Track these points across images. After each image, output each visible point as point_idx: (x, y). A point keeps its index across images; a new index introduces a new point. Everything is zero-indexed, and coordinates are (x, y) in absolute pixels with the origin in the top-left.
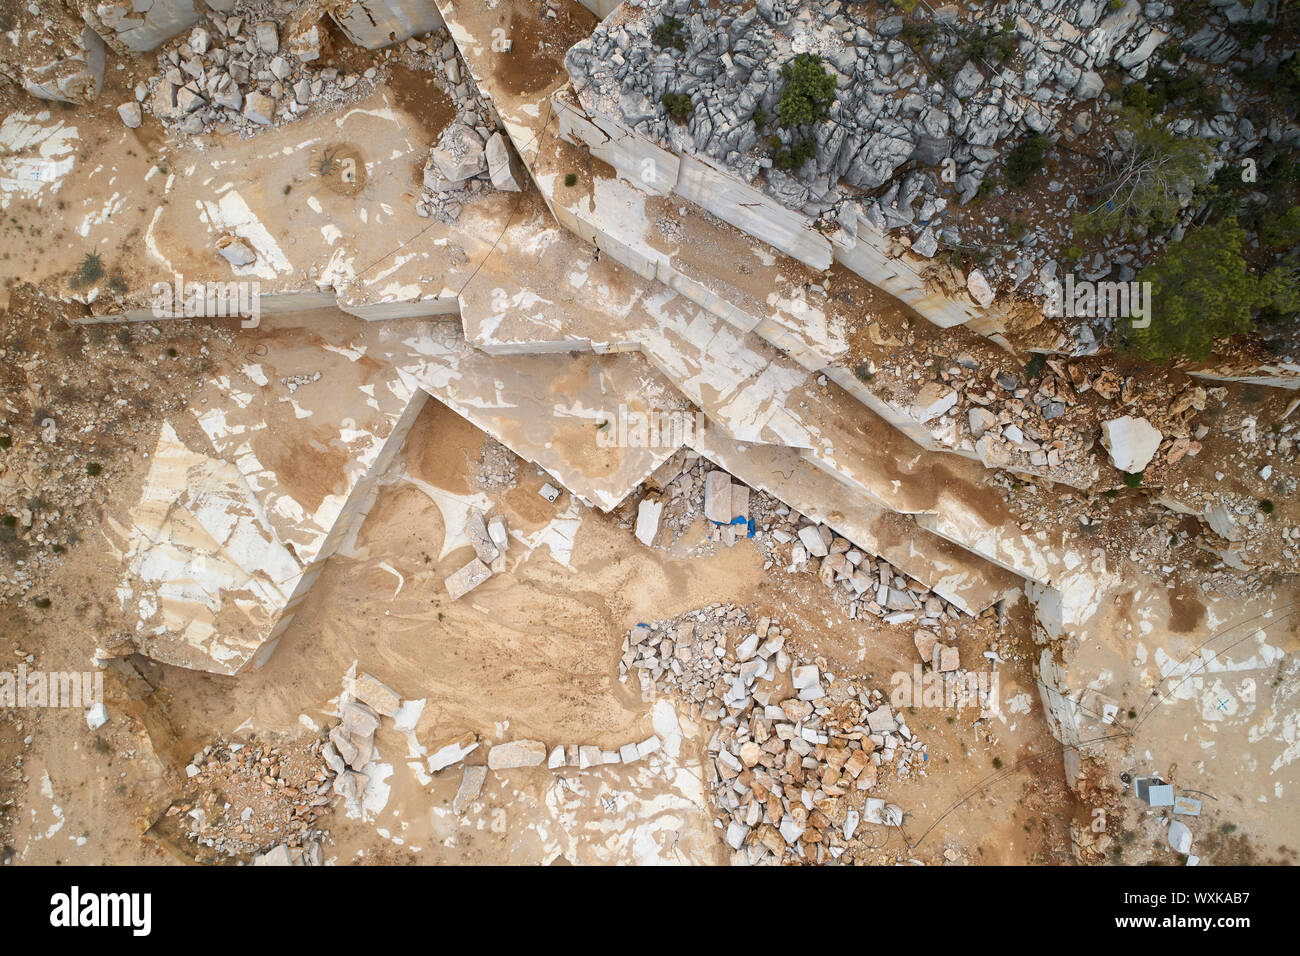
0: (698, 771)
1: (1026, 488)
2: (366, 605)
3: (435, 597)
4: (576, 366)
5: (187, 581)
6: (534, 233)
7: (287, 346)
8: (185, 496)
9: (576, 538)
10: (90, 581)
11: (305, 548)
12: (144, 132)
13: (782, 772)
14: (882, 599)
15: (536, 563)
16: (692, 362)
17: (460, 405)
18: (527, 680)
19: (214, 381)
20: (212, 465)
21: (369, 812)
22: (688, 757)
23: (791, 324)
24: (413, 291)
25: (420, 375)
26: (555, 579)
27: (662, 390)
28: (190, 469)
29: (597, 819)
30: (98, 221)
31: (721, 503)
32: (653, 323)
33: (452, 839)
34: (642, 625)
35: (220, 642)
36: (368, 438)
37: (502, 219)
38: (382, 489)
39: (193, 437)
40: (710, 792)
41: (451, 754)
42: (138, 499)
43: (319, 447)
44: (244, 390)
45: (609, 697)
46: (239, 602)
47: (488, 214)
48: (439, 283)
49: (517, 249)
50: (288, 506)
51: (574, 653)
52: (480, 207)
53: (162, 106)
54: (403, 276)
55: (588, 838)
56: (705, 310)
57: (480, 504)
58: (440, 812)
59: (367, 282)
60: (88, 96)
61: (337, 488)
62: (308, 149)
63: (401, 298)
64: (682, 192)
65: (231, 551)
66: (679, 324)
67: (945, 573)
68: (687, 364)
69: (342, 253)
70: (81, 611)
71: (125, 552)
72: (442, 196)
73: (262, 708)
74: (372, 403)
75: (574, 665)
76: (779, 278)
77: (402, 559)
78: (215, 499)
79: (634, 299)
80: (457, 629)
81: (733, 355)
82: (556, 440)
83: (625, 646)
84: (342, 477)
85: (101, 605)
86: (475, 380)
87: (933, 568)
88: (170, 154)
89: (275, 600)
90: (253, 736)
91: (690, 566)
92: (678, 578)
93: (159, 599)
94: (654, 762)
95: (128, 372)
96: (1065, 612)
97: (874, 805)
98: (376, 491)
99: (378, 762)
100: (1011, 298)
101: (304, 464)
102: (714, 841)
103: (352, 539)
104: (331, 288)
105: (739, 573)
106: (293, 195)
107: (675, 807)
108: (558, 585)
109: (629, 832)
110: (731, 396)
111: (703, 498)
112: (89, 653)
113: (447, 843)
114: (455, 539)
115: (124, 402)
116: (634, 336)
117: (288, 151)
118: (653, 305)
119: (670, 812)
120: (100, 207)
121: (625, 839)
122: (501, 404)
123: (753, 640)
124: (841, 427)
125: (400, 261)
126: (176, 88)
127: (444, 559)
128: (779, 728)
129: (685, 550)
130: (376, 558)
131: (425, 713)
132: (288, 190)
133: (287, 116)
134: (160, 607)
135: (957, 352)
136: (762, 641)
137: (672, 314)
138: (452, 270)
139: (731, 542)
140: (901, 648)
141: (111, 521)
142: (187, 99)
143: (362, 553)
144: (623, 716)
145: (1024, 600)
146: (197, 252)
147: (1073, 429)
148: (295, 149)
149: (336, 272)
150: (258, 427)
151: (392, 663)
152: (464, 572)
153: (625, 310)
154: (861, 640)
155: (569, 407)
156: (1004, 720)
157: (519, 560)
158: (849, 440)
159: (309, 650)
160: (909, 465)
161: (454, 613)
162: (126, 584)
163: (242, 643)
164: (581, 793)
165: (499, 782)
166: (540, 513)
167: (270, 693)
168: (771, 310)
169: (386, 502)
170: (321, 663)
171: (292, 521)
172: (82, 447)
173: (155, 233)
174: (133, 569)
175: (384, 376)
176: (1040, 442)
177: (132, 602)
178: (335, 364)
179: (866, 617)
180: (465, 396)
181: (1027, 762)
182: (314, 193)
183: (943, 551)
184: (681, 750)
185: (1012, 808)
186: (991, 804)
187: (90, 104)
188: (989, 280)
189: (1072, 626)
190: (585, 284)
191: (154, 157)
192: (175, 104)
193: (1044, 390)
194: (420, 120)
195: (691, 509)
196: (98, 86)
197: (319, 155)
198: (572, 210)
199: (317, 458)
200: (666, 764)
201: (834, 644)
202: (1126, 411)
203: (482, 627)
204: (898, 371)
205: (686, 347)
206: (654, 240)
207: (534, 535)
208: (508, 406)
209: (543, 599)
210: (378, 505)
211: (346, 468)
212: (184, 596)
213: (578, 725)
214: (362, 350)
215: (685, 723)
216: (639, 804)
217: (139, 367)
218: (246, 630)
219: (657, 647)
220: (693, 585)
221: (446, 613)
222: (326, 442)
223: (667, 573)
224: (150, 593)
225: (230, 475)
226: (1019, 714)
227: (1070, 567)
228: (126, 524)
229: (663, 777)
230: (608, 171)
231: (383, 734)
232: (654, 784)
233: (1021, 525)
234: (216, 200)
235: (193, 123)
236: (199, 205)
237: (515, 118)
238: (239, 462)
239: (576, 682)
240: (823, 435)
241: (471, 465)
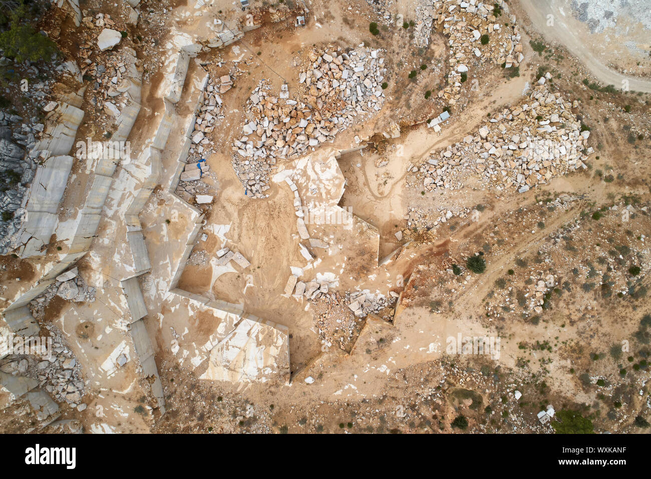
0: (296, 161)
1: (146, 68)
2: (260, 295)
3: (252, 271)
4: (149, 237)
5: (256, 359)
6: (93, 260)
7: (163, 341)
8: (225, 366)
9: (219, 224)
10: (261, 393)
11: (234, 319)
12: (87, 402)
13: (283, 131)
14: (212, 108)
15: (232, 237)
16: (127, 195)
17: (172, 275)
18: (275, 232)
19: (181, 364)
20: (212, 359)
21: (335, 278)
22: (292, 166)
23: (95, 164)
24: (122, 297)
25: (164, 292)
26: (236, 229)
27: (151, 204)
28: (215, 366)
29: (321, 194)
30: (122, 411)
31: (193, 174)
32: (117, 212)
33: (339, 246)
34: (246, 194)
35: (276, 343)
36: (190, 305)
37: (91, 272)
38: (216, 299)
39: (203, 367)
40: (302, 155)
41: (305, 252)
42: (229, 382)
43: (197, 322)
44: (182, 353)
45: (275, 200)
46: (260, 340)
47: (90, 277)
48: (117, 289)
49: (100, 264)
50: (221, 329)
51: (262, 216)
52: (88, 280)
53: (76, 396)
54: (118, 301)
55: (329, 196)
56: (108, 195)
57: (214, 262)
58: (330, 253)
59: (122, 314)
60: (78, 423)
61: (210, 313)
62: (80, 344)
63: (126, 301)
64: (55, 210)
65: (242, 346)
66: (115, 203)
67: (195, 88)
68: (128, 197)
69: (114, 324)
70: (273, 393)
71: (249, 383)
72: (85, 294)
73: (306, 325)
74: (177, 307)
75: (266, 215)
76: (80, 171)
77: (241, 286)
78: (224, 355)
79: (109, 220)
80: (262, 261)
81: (122, 181)
82: (177, 237)
83: (255, 198)
84: (206, 312)
85: (270, 387)
86: (161, 272)
87: (194, 92)
88: (93, 391)
89: (257, 327)
90: (316, 326)
91: (221, 180)
92: (226, 184)
93: (264, 368)
94: (296, 178)
95: (181, 394)
96: (189, 44)
97: (282, 96)
98: (218, 301)
99: (317, 279)
100: (54, 95)
101: (205, 326)
102: (321, 150)
103: (237, 305)
104: (128, 326)
105: (220, 161)
106: (98, 346)
107: (311, 167)
108: (238, 227)
109: (323, 181)
110: (137, 179)
111: (194, 181)
112: (288, 388)
113: (341, 248)
114: (230, 269)
115: (192, 393)
116: (123, 217)
117: (83, 351)
118: (110, 213)
119: (313, 168)
120: (117, 411)
121: (327, 183)
122: (168, 260)
123: (240, 151)
124: (140, 138)
125: (112, 304)
126: (68, 393)
127: (238, 270)
128: (268, 135)
129: (215, 183)
130: (242, 296)
131: (295, 266)
132: (97, 348)
133: (70, 353)
134: (267, 367)
135: (92, 106)
136: (239, 148)
137: (112, 206)
138: (112, 285)
139: (208, 167)
140: (230, 97)
141: (238, 390)
142: (71, 388)
143: (241, 301)
144: (282, 193)
145: (198, 57)
146: (126, 375)
147: (108, 60)
148: (82, 348)
149: (121, 325)
150: (195, 345)
151: (279, 281)
152: (238, 262)
153: (114, 222)
154: (231, 112)
155: (164, 236)
156: (243, 55)
157: (232, 244)
158: (144, 134)
159: (280, 313)
160: (148, 111)
161: (256, 263)
162: (260, 380)
163: (275, 335)
164: (313, 203)
165: (315, 233)
166: (213, 240)
167: (299, 323)
168: (92, 172)
169: (221, 296)
170: (285, 307)
171: (226, 326)
172: (211, 405)
173: (122, 391)
174: (254, 379)
175: (167, 304)
176: (116, 70)
177: (266, 376)
178: (166, 323)
179: (222, 112)
180: (168, 274)
181: (257, 42)
182: (96, 338)
183: (187, 90)
184: (290, 169)
185: (275, 44)
186: (275, 52)
187: (81, 422)
188: (46, 104)
189: (193, 41)
190: (108, 238)
191: (95, 397)
192: (74, 392)
193: (94, 74)
194: (62, 308)
195: (199, 184)
196: (73, 420)
197: (82, 340)
198: (70, 246)
199: (201, 322)
200: (296, 173)
201: (235, 122)
202: (96, 44)
203: (259, 252)
204: (104, 124)
205: (123, 198)
206: (74, 216)
207: (222, 240)
208: (168, 258)
209: (244, 232)
210: (222, 299)
211: (203, 311)
212: (261, 359)
213: (288, 209)
214: (159, 314)
215: (280, 169)
216: (313, 180)
217: (178, 390)
218: (270, 335)
219: (251, 186)
220: (228, 178)
221: (257, 266)
222: (195, 320)
223: (225, 188)
224: (262, 371)
225: (215, 352)
226: (240, 49)
227: (172, 46)
228: (238, 384)
229: (301, 173)
230: (53, 237)
231: (306, 279)
232: (304, 176)
233: (161, 67)
234: (106, 372)
235: (80, 385)
236: (109, 378)
237: (43, 272)
238: (209, 350)
239: (272, 213)
240: (145, 144)
241: (200, 268)
